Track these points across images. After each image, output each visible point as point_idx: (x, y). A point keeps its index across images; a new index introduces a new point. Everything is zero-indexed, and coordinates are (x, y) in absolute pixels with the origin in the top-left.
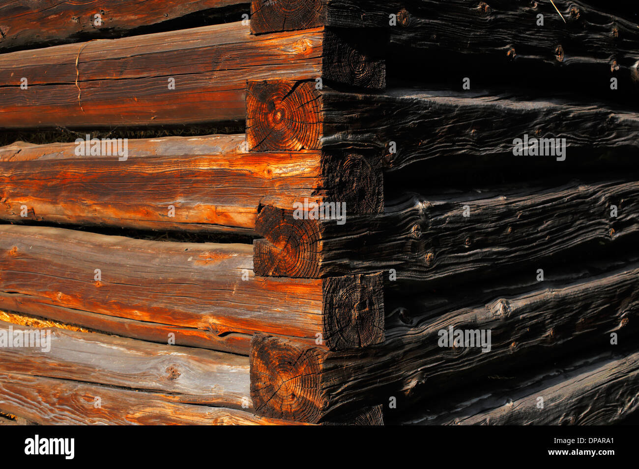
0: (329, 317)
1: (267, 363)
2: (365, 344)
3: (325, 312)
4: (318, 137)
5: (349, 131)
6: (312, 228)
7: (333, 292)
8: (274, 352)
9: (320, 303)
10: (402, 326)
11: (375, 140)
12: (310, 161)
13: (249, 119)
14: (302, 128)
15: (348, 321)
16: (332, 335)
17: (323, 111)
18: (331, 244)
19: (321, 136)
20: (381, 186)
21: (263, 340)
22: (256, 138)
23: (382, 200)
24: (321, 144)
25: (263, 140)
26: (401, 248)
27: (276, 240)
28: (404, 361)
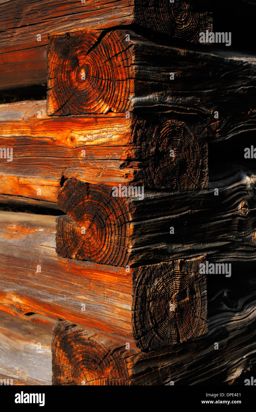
0: (140, 313)
1: (70, 357)
2: (185, 339)
3: (135, 307)
4: (128, 96)
5: (168, 92)
6: (120, 207)
7: (146, 283)
8: (78, 346)
9: (130, 297)
10: (227, 311)
11: (200, 104)
12: (118, 126)
13: (51, 79)
14: (110, 87)
15: (165, 315)
16: (143, 334)
17: (134, 64)
18: (144, 227)
19: (131, 96)
20: (206, 158)
21: (66, 329)
22: (58, 100)
23: (206, 174)
24: (132, 105)
25: (66, 103)
26: (227, 227)
27: (80, 219)
28: (228, 350)
